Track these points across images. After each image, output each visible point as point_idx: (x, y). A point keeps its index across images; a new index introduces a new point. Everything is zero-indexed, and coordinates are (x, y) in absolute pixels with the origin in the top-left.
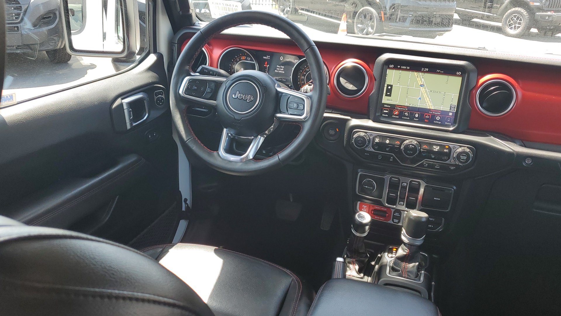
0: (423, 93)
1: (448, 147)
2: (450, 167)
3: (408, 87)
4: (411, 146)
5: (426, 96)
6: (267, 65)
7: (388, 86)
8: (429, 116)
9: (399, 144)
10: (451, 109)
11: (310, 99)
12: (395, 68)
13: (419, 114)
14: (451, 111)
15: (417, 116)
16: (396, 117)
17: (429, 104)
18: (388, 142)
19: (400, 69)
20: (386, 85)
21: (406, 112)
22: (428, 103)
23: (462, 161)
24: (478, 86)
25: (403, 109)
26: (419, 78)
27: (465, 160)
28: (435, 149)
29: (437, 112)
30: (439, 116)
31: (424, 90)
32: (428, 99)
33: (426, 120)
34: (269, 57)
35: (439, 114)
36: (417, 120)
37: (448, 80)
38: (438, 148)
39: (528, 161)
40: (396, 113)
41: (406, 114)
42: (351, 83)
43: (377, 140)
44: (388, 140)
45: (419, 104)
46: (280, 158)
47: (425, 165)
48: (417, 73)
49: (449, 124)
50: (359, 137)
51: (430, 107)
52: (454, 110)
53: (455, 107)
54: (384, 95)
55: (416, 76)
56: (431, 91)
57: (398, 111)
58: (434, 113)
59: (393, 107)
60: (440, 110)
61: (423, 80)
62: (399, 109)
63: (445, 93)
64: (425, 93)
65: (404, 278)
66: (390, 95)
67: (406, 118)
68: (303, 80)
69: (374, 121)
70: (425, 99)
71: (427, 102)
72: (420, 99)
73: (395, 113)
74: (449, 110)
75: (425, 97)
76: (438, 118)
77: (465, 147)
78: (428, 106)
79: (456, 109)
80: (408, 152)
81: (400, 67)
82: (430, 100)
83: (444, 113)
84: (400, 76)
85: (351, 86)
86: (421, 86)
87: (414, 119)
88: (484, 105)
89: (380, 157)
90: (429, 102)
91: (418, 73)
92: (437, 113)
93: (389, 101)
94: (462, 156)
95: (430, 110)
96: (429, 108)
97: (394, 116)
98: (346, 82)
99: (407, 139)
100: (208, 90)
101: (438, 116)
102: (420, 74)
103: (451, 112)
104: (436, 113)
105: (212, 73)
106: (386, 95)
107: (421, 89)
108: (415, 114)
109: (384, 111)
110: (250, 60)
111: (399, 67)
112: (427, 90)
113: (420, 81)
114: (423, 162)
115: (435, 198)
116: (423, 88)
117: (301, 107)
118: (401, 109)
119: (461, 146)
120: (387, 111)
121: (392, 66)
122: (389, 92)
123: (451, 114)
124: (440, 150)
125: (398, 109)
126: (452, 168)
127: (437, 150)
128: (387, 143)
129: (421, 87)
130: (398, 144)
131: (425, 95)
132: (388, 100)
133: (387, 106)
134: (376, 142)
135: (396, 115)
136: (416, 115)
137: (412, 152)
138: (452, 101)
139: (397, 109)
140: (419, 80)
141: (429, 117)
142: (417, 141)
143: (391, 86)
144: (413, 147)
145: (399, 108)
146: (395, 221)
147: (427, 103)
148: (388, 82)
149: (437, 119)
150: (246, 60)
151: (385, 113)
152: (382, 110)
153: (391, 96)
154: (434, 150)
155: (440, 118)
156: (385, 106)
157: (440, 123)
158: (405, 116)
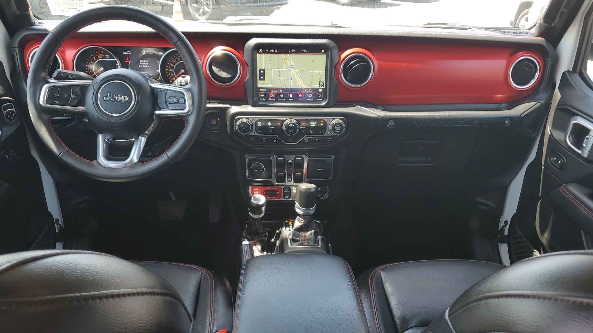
0: (294, 74)
1: (323, 121)
2: (327, 139)
3: (279, 69)
4: (291, 125)
5: (297, 76)
6: (129, 61)
7: (260, 70)
8: (302, 94)
9: (280, 125)
10: (320, 85)
11: (190, 92)
12: (264, 52)
13: (293, 94)
14: (321, 87)
15: (291, 96)
16: (273, 99)
17: (300, 84)
18: (269, 124)
19: (269, 52)
20: (258, 70)
21: (281, 94)
22: (299, 83)
23: (337, 132)
24: (341, 61)
25: (278, 91)
26: (288, 60)
27: (339, 130)
28: (313, 124)
29: (309, 90)
30: (311, 94)
31: (294, 70)
32: (298, 79)
33: (300, 99)
34: (129, 53)
35: (310, 91)
36: (292, 100)
37: (313, 59)
38: (315, 123)
39: (391, 123)
41: (282, 95)
42: (225, 71)
43: (260, 124)
44: (269, 123)
45: (291, 85)
46: (169, 156)
47: (306, 140)
48: (285, 55)
49: (320, 100)
50: (242, 123)
51: (302, 86)
52: (323, 87)
53: (323, 83)
54: (258, 79)
55: (285, 58)
56: (300, 71)
58: (306, 91)
59: (268, 91)
60: (311, 88)
61: (291, 61)
62: (274, 91)
63: (313, 71)
64: (295, 74)
65: (305, 246)
66: (264, 79)
67: (282, 99)
68: (172, 72)
69: (253, 106)
70: (297, 79)
71: (298, 81)
72: (292, 79)
73: (271, 95)
74: (319, 87)
75: (296, 78)
76: (310, 96)
77: (338, 118)
78: (300, 85)
80: (290, 131)
81: (269, 50)
82: (300, 80)
83: (315, 90)
84: (270, 59)
85: (225, 73)
86: (291, 67)
87: (290, 99)
88: (348, 78)
89: (265, 140)
90: (300, 81)
91: (287, 55)
92: (309, 91)
93: (264, 84)
94: (336, 127)
95: (302, 89)
96: (301, 87)
97: (271, 99)
98: (219, 71)
99: (286, 120)
100: (73, 96)
101: (310, 94)
102: (288, 55)
103: (321, 88)
104: (308, 91)
105: (71, 77)
106: (260, 79)
107: (291, 70)
108: (290, 94)
109: (261, 95)
110: (108, 58)
111: (267, 50)
112: (297, 71)
113: (289, 62)
114: (304, 139)
115: (318, 170)
116: (293, 69)
117: (182, 101)
118: (276, 91)
119: (334, 119)
120: (263, 95)
121: (261, 50)
122: (262, 75)
123: (321, 90)
124: (317, 125)
126: (329, 139)
127: (314, 126)
128: (269, 125)
129: (291, 68)
130: (279, 125)
131: (296, 76)
132: (262, 84)
133: (263, 90)
134: (259, 127)
135: (272, 98)
137: (293, 131)
138: (320, 78)
139: (272, 92)
140: (288, 61)
141: (303, 96)
142: (296, 120)
143: (264, 70)
144: (294, 126)
145: (274, 90)
146: (286, 197)
147: (298, 83)
148: (259, 67)
150: (104, 58)
151: (262, 97)
152: (259, 95)
153: (264, 80)
154: (312, 126)
155: (312, 95)
156: (261, 90)
157: (312, 100)
158: (281, 98)
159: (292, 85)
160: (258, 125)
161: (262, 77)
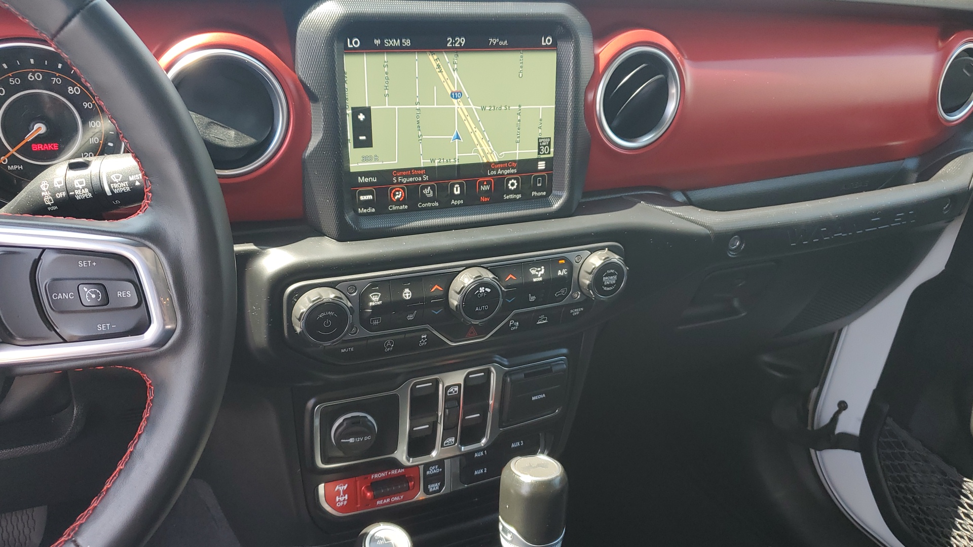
0: (464, 118)
1: (563, 261)
2: (571, 311)
3: (418, 107)
4: (482, 290)
5: (473, 126)
7: (356, 111)
8: (489, 183)
9: (442, 293)
10: (539, 150)
12: (369, 47)
13: (461, 185)
14: (542, 156)
15: (457, 191)
16: (401, 208)
17: (483, 150)
18: (407, 294)
19: (382, 49)
20: (349, 112)
21: (426, 187)
22: (481, 146)
23: (608, 289)
24: (600, 71)
25: (416, 179)
26: (444, 73)
27: (614, 284)
28: (536, 276)
29: (508, 168)
30: (515, 179)
31: (463, 107)
32: (478, 133)
33: (483, 199)
35: (512, 171)
36: (459, 202)
37: (521, 67)
38: (543, 272)
39: (734, 244)
40: (399, 196)
41: (428, 192)
42: (228, 124)
43: (375, 299)
44: (407, 290)
45: (457, 155)
47: (513, 326)
48: (435, 57)
49: (540, 194)
50: (318, 308)
51: (489, 155)
52: (549, 153)
53: (550, 142)
54: (350, 145)
55: (435, 66)
56: (483, 108)
57: (403, 188)
58: (500, 172)
59: (385, 179)
60: (515, 161)
61: (455, 75)
62: (405, 180)
63: (520, 106)
64: (469, 118)
66: (368, 143)
67: (429, 204)
69: (345, 235)
70: (472, 135)
71: (476, 142)
72: (458, 138)
73: (395, 195)
74: (536, 156)
75: (470, 130)
76: (513, 185)
77: (603, 248)
78: (482, 154)
79: (552, 150)
80: (477, 309)
81: (383, 42)
82: (484, 137)
83: (525, 167)
84: (387, 73)
85: (232, 133)
86: (456, 95)
87: (453, 202)
89: (389, 347)
90: (483, 143)
91: (440, 56)
92: (508, 171)
93: (371, 160)
94: (605, 276)
95: (488, 165)
96: (485, 161)
97: (394, 208)
98: (209, 123)
99: (460, 272)
101: (511, 179)
102: (446, 57)
103: (542, 160)
104: (506, 172)
106: (358, 144)
107: (456, 106)
108: (453, 186)
109: (362, 198)
111: (377, 42)
112: (473, 107)
113: (449, 81)
114: (508, 322)
115: (533, 398)
116: (461, 103)
118: (411, 179)
119: (593, 251)
120: (370, 197)
121: (356, 43)
122: (364, 129)
123: (542, 165)
124: (546, 277)
125: (401, 183)
126: (576, 312)
127: (541, 279)
128: (408, 298)
129: (455, 101)
130: (438, 294)
131: (470, 125)
132: (365, 159)
133: (367, 180)
134: (373, 307)
135: (399, 203)
136: (455, 189)
137: (486, 307)
138: (540, 128)
139: (398, 183)
140: (446, 77)
141: (491, 188)
142: (486, 268)
143: (367, 111)
144: (488, 290)
145: (404, 177)
146: (429, 490)
147: (478, 147)
148: (353, 100)
149: (510, 187)
151: (366, 204)
152: (354, 197)
153: (372, 147)
154: (535, 280)
155: (518, 182)
156: (362, 180)
157: (519, 196)
158: (426, 199)
159: (460, 156)
160: (371, 304)
161: (363, 135)
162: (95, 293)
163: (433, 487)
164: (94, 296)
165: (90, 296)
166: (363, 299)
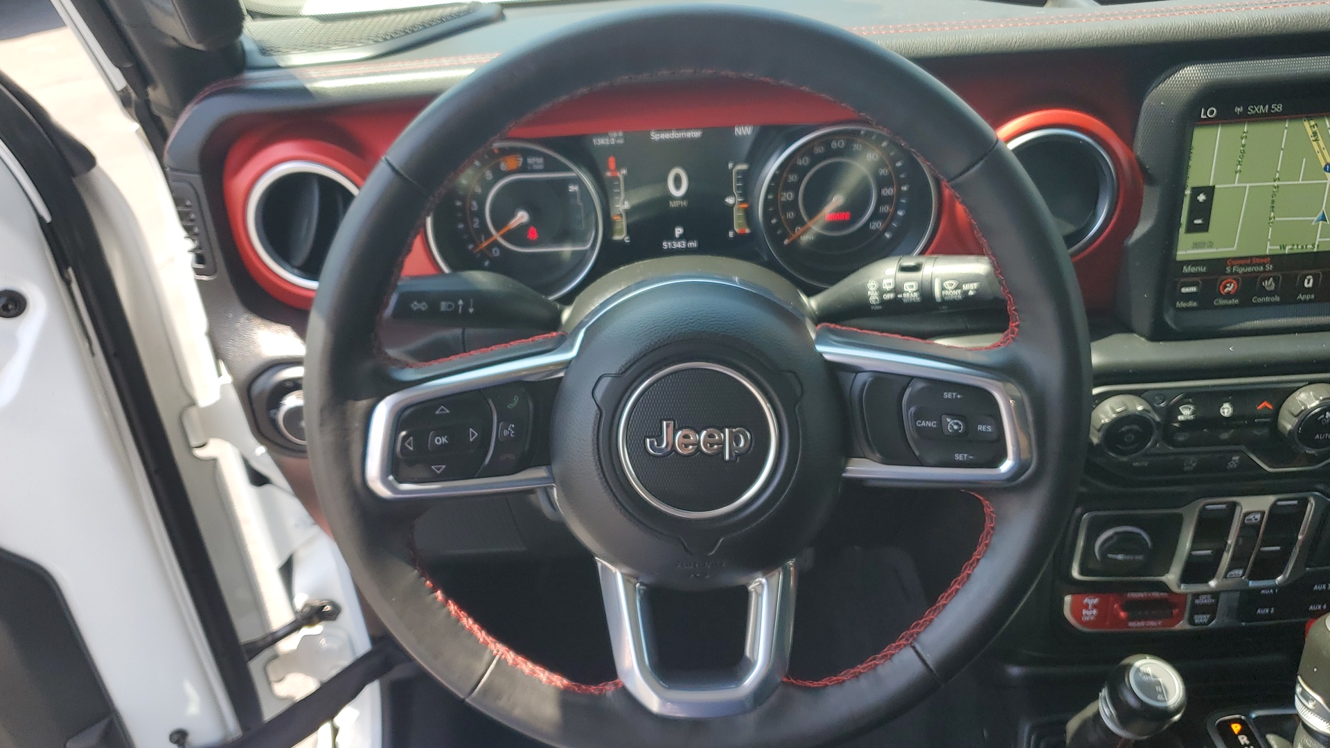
3: (1277, 183)
6: (618, 168)
7: (1196, 191)
9: (1271, 412)
12: (1226, 117)
13: (1316, 276)
15: (1308, 284)
16: (1230, 302)
18: (1226, 410)
19: (1245, 118)
20: (1188, 192)
21: (1269, 278)
25: (1257, 269)
26: (1320, 141)
34: (617, 138)
36: (1310, 297)
40: (1230, 289)
41: (1269, 284)
43: (1186, 413)
44: (1226, 405)
45: (1318, 240)
48: (1313, 123)
54: (1182, 230)
55: (1310, 134)
57: (1235, 279)
59: (1217, 267)
62: (1241, 270)
66: (1204, 228)
67: (1268, 299)
68: (793, 205)
69: (1159, 333)
72: (1323, 219)
73: (1225, 287)
80: (1317, 437)
81: (1246, 110)
84: (1243, 146)
87: (1301, 297)
91: (1320, 121)
93: (1204, 247)
97: (1222, 302)
99: (1299, 388)
105: (450, 306)
106: (1191, 229)
108: (1304, 277)
109: (1183, 290)
110: (541, 167)
111: (1239, 110)
117: (986, 426)
118: (1249, 269)
120: (1193, 289)
121: (1212, 112)
122: (1202, 212)
125: (1237, 273)
128: (1226, 414)
130: (1267, 412)
132: (1196, 245)
133: (1193, 270)
134: (1182, 422)
135: (1229, 296)
136: (1306, 281)
139: (1232, 274)
140: (1323, 144)
143: (1210, 191)
145: (1241, 266)
146: (1197, 621)
148: (1195, 178)
150: (524, 169)
151: (1189, 296)
152: (1176, 288)
153: (1208, 231)
156: (1186, 269)
158: (1264, 293)
159: (1321, 242)
161: (1199, 218)
162: (957, 424)
163: (1201, 618)
164: (956, 427)
165: (952, 427)
166: (1172, 411)
